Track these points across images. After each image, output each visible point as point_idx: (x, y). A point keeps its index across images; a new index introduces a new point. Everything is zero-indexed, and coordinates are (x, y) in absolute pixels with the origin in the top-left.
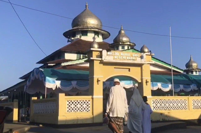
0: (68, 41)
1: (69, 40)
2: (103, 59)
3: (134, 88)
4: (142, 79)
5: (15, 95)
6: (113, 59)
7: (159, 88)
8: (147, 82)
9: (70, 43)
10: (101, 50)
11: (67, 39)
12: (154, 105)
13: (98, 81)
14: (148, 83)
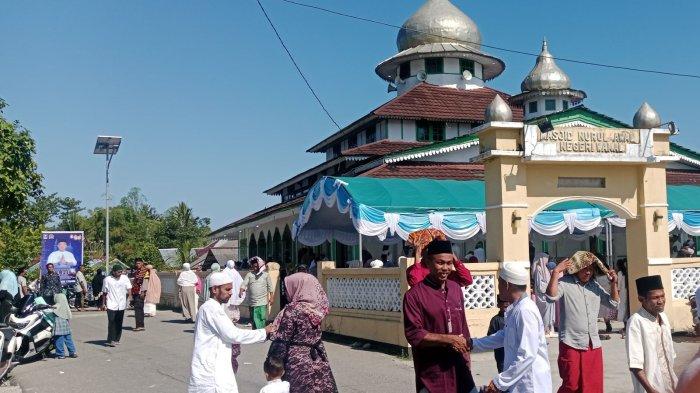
0: (391, 89)
1: (393, 85)
2: (528, 152)
3: (604, 229)
4: (641, 211)
5: (257, 238)
6: (555, 153)
7: (676, 228)
8: (656, 217)
9: (394, 95)
10: (519, 125)
11: (387, 84)
12: (679, 284)
13: (515, 219)
14: (659, 220)
